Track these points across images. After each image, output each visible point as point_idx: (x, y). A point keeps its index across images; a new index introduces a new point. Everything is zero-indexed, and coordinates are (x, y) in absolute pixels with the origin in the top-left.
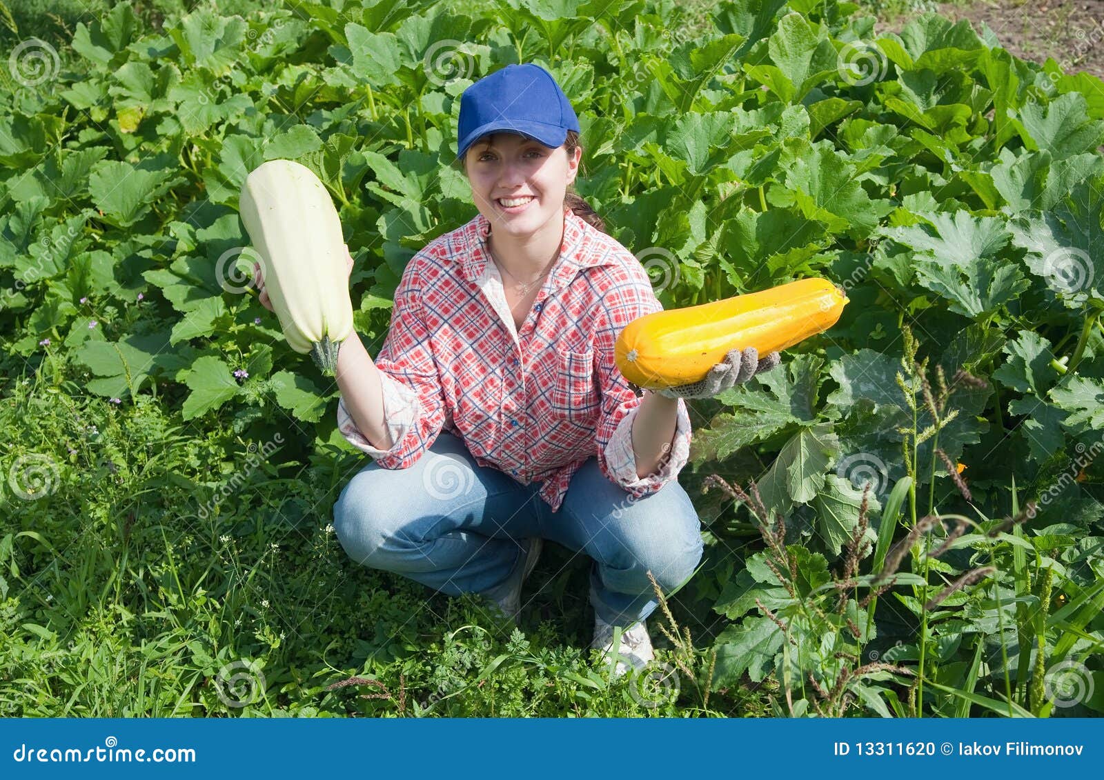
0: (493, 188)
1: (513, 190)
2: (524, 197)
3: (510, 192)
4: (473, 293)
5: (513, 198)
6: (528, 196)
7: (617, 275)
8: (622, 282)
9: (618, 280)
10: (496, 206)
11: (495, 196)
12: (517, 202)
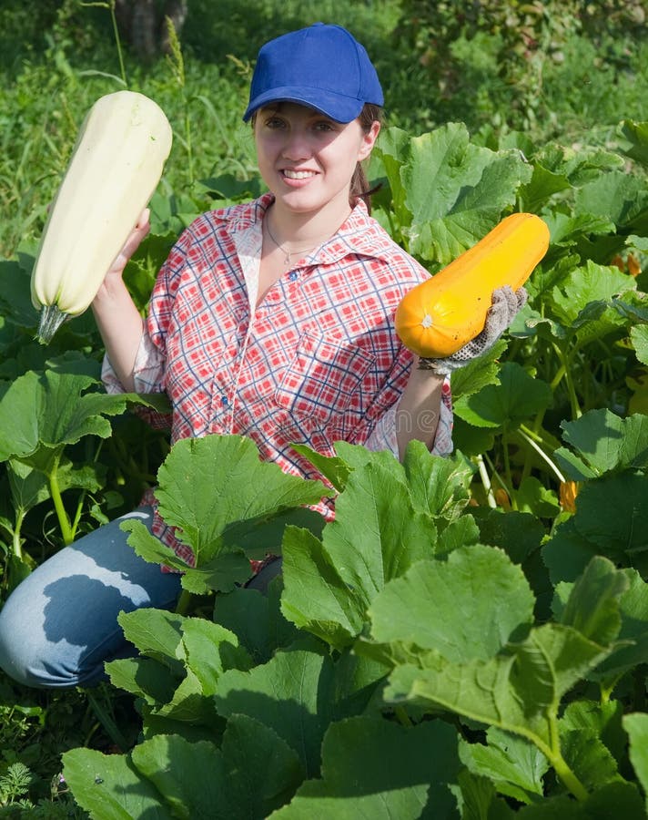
0: (279, 157)
1: (298, 162)
2: (308, 171)
3: (293, 165)
4: (228, 255)
5: (297, 171)
6: (313, 171)
7: (401, 271)
8: (405, 279)
9: (401, 276)
10: (280, 176)
11: (281, 166)
12: (301, 175)
